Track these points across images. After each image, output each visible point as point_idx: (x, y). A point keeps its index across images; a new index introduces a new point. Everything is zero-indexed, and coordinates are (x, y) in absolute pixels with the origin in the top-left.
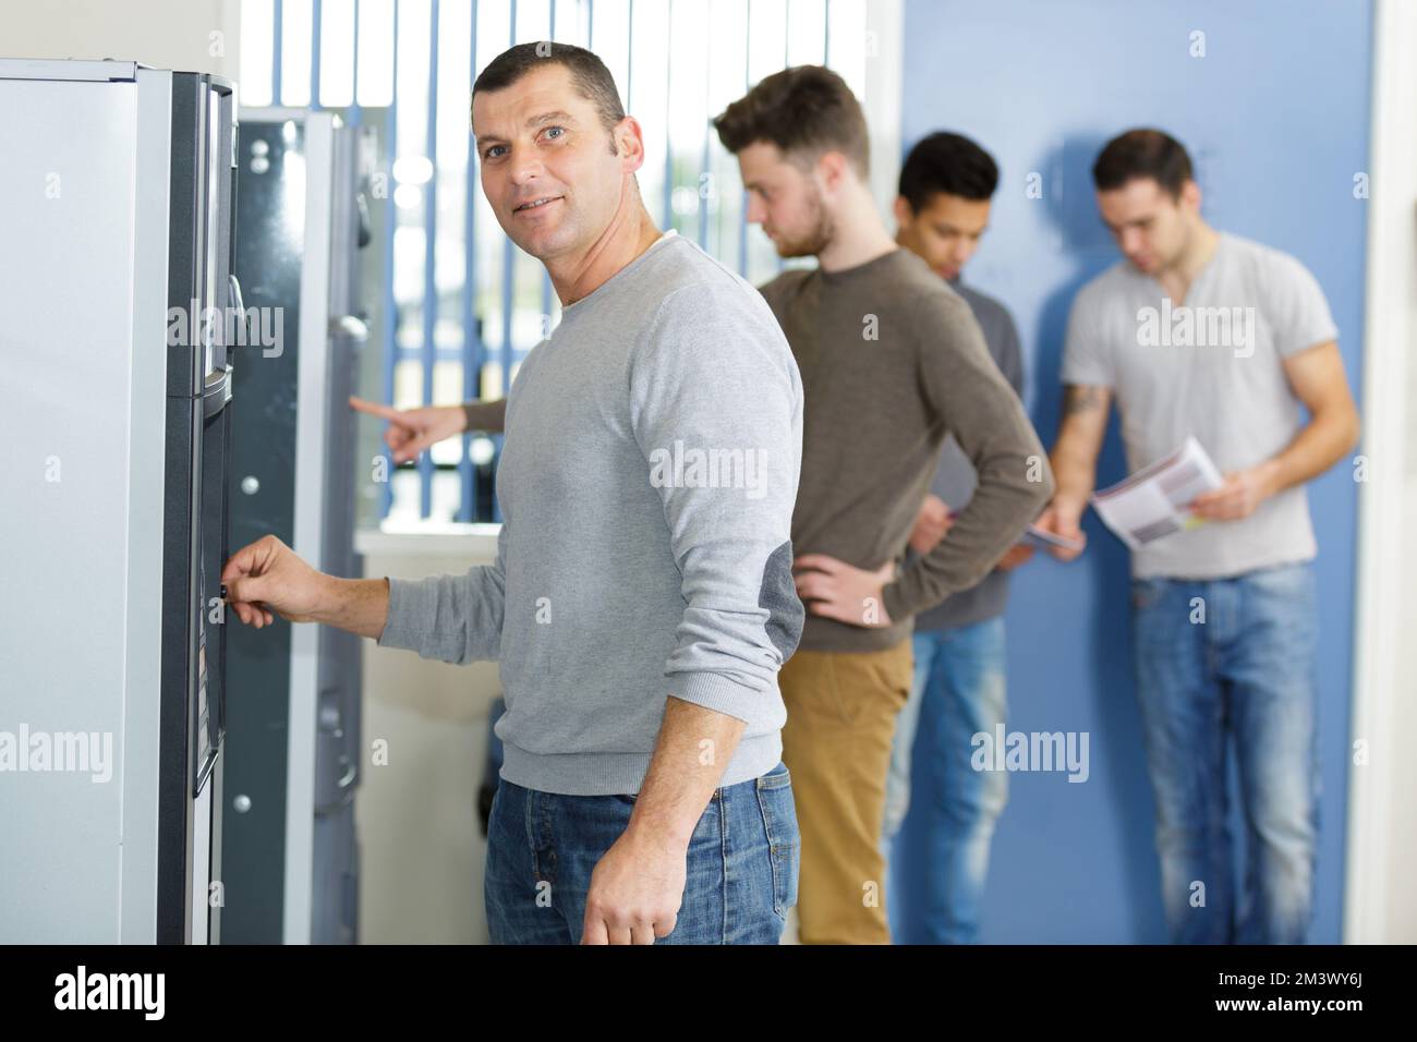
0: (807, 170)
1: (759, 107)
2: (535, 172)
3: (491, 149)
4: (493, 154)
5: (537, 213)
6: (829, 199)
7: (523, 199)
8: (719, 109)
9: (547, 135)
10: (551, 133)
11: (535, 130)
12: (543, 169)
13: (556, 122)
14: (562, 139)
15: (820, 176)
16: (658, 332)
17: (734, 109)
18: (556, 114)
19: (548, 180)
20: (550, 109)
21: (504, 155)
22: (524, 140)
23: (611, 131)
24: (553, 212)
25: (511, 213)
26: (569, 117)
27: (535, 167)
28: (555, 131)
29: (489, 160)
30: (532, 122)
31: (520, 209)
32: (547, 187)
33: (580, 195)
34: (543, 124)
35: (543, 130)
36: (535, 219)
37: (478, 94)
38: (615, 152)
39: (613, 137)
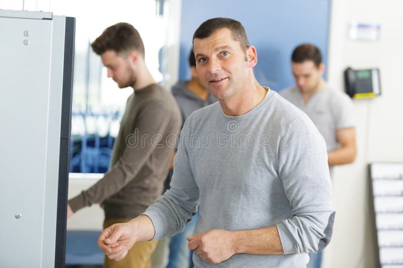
0: (126, 58)
1: (107, 39)
2: (218, 69)
3: (201, 59)
4: (202, 60)
5: (219, 84)
6: (134, 67)
7: (213, 78)
8: (93, 40)
9: (222, 55)
10: (223, 54)
11: (218, 52)
12: (220, 67)
13: (225, 50)
14: (228, 56)
15: (130, 60)
16: (290, 139)
17: (98, 40)
18: (226, 47)
19: (223, 72)
20: (224, 45)
21: (205, 62)
22: (214, 57)
23: (245, 52)
24: (225, 83)
25: (208, 83)
26: (230, 48)
27: (218, 67)
28: (225, 53)
29: (200, 63)
30: (217, 50)
31: (212, 82)
32: (223, 74)
33: (235, 77)
34: (221, 50)
35: (221, 53)
36: (218, 86)
37: (195, 39)
38: (247, 60)
39: (246, 54)
